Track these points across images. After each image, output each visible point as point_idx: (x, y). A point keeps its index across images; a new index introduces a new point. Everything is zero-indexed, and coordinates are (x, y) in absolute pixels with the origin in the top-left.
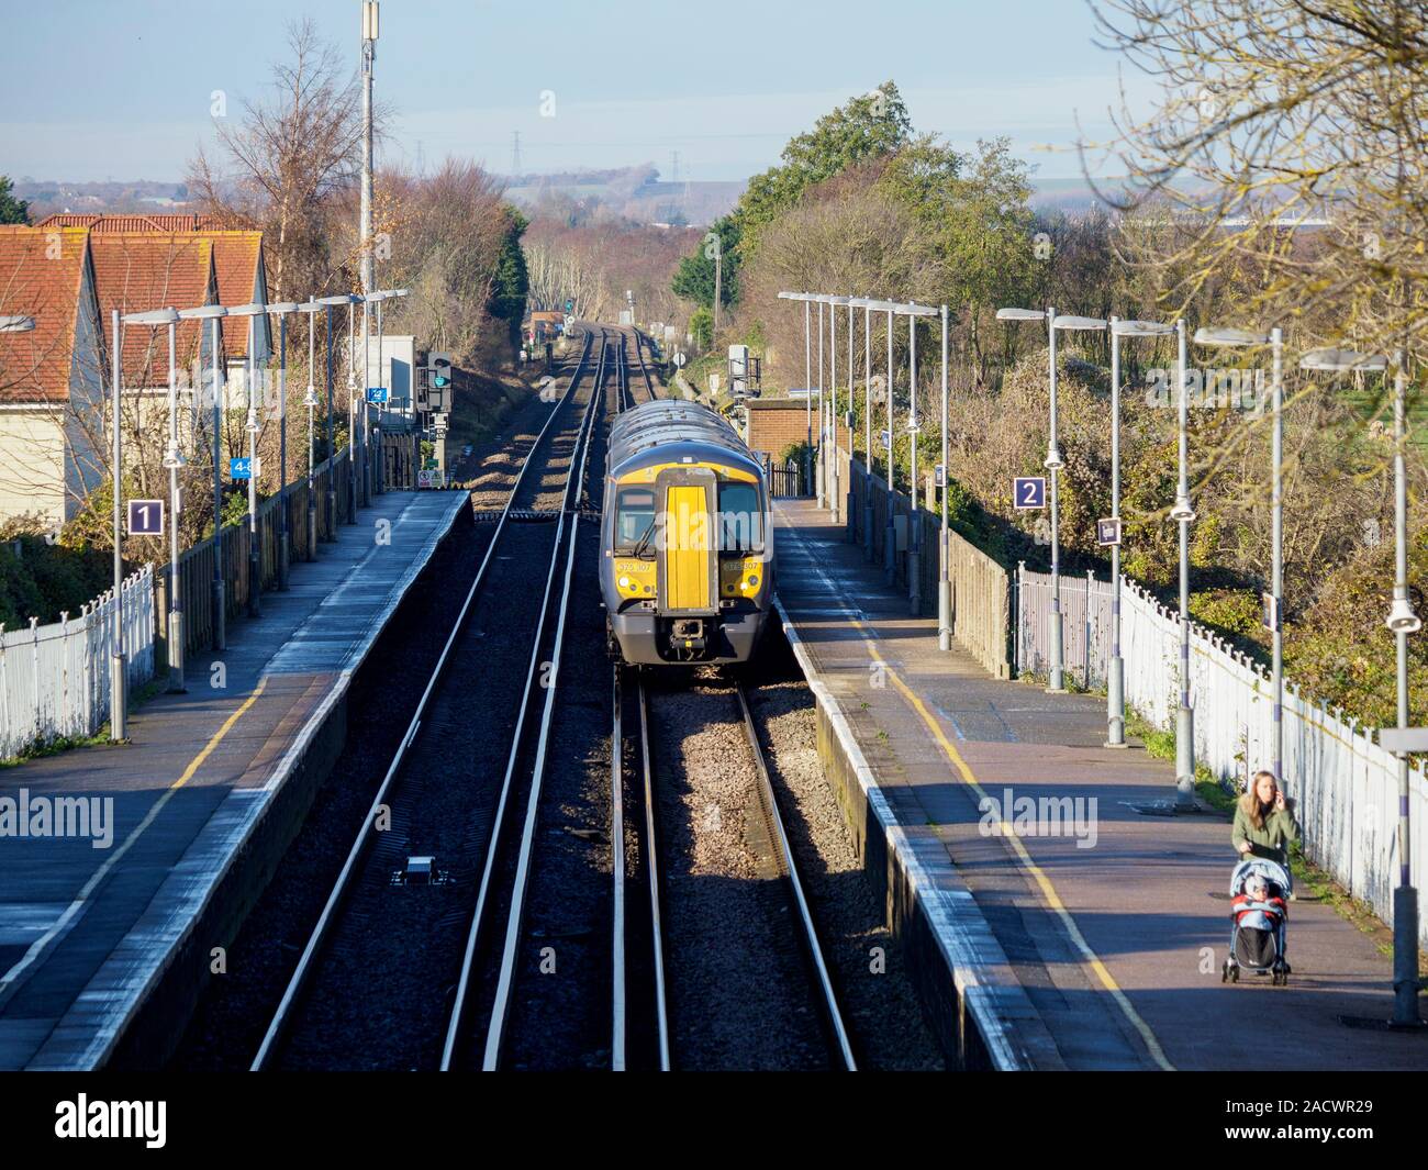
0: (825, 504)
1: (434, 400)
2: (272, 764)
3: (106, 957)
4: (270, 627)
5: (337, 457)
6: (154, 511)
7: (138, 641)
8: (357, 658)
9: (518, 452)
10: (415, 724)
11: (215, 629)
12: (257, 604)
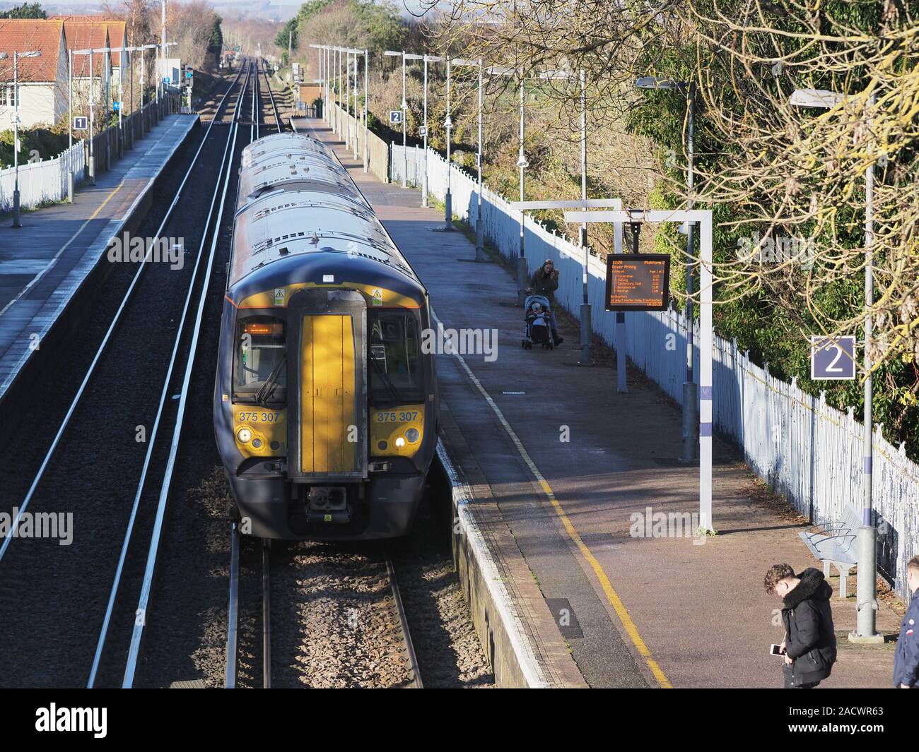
0: (326, 120)
1: (187, 82)
2: (125, 211)
3: (64, 278)
4: (127, 162)
5: (152, 102)
6: (83, 121)
7: (79, 167)
8: (157, 174)
9: (218, 100)
10: (177, 197)
11: (106, 163)
12: (122, 154)
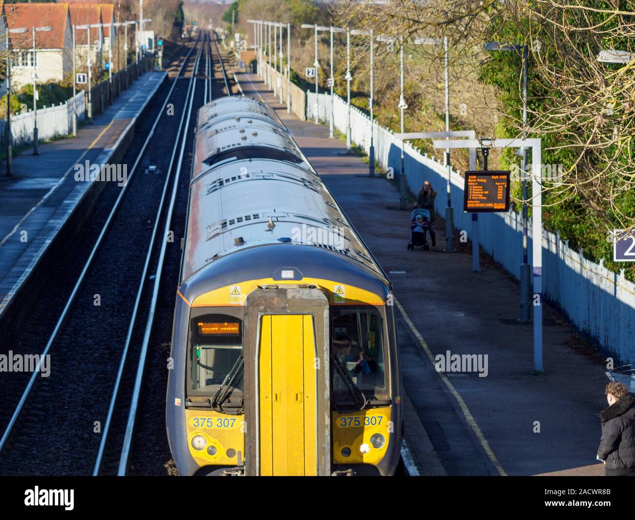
0: (260, 75)
1: (159, 48)
2: (114, 143)
3: (71, 191)
4: (115, 107)
5: (133, 63)
6: (84, 77)
7: (81, 110)
8: (137, 115)
9: (181, 61)
10: (152, 132)
11: (101, 107)
12: (112, 101)
